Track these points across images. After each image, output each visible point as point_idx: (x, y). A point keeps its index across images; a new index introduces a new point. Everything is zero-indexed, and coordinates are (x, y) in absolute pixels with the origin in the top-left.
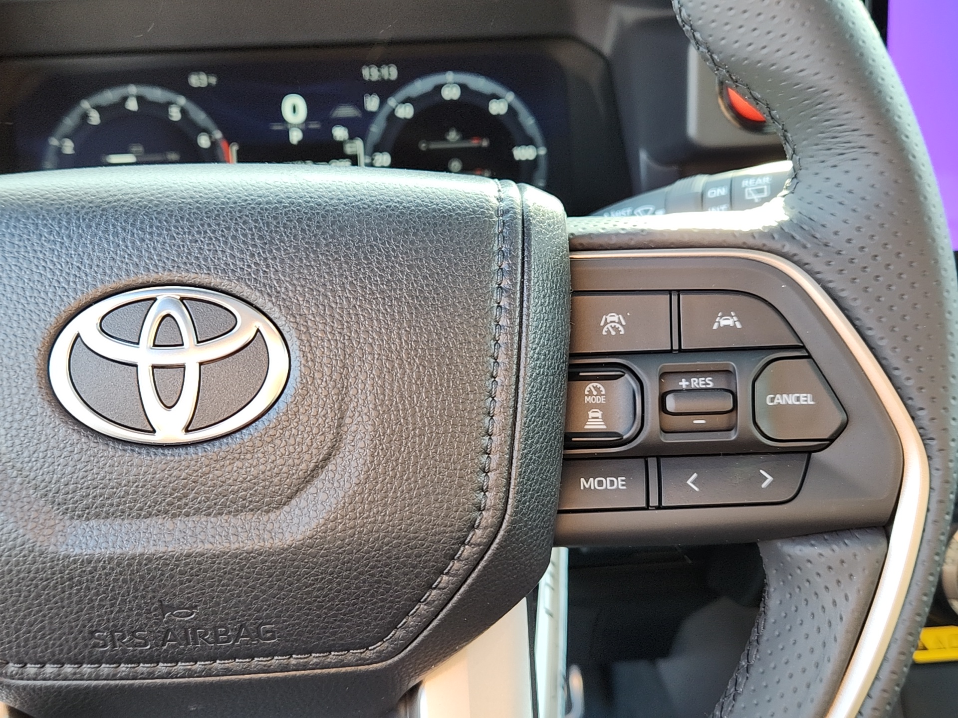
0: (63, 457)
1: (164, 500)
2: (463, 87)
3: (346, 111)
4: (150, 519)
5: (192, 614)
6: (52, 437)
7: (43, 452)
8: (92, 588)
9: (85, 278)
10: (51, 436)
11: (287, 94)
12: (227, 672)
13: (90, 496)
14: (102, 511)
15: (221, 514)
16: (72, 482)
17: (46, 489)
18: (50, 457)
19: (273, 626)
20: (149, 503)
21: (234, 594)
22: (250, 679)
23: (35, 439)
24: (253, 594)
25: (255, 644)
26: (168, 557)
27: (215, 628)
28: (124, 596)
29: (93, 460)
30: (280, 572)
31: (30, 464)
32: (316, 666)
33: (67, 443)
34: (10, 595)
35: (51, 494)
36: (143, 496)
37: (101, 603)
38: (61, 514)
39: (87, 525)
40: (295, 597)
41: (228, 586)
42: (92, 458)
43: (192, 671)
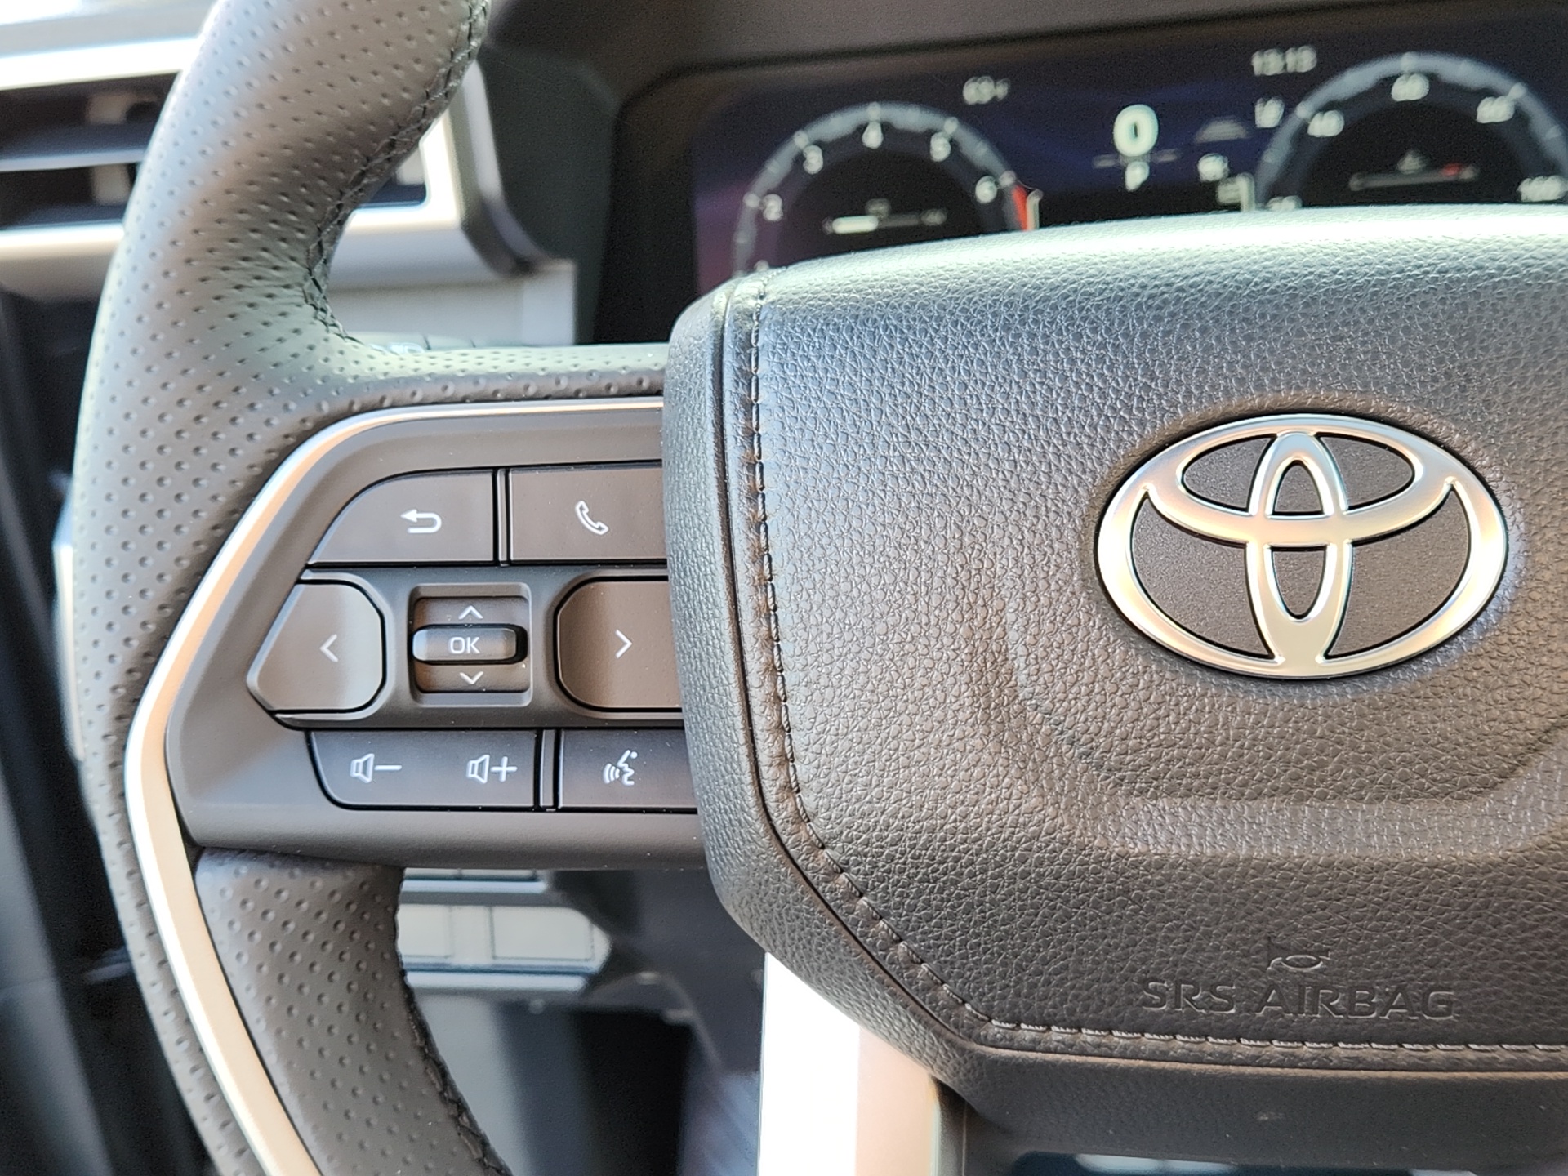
0: (1120, 693)
1: (1285, 771)
2: (1432, 78)
3: (1222, 130)
4: (1258, 801)
5: (1317, 963)
6: (1103, 662)
7: (1087, 685)
8: (1158, 910)
9: (1156, 403)
10: (1101, 659)
11: (1124, 107)
12: (1355, 1064)
13: (1163, 760)
14: (1180, 784)
15: (1380, 799)
16: (1133, 735)
17: (1089, 745)
18: (1099, 693)
19: (1452, 993)
20: (1259, 774)
21: (1395, 935)
22: (1388, 1080)
23: (1075, 663)
24: (1430, 936)
25: (1413, 1021)
26: (1292, 866)
27: (1352, 990)
28: (1209, 926)
29: (1170, 700)
30: (1481, 903)
31: (1065, 704)
32: (1511, 1066)
33: (1128, 670)
34: (1019, 913)
35: (1098, 753)
36: (1250, 763)
37: (1169, 935)
38: (1111, 785)
39: (1154, 805)
40: (1500, 947)
41: (1388, 920)
42: (1168, 698)
43: (1295, 1057)
